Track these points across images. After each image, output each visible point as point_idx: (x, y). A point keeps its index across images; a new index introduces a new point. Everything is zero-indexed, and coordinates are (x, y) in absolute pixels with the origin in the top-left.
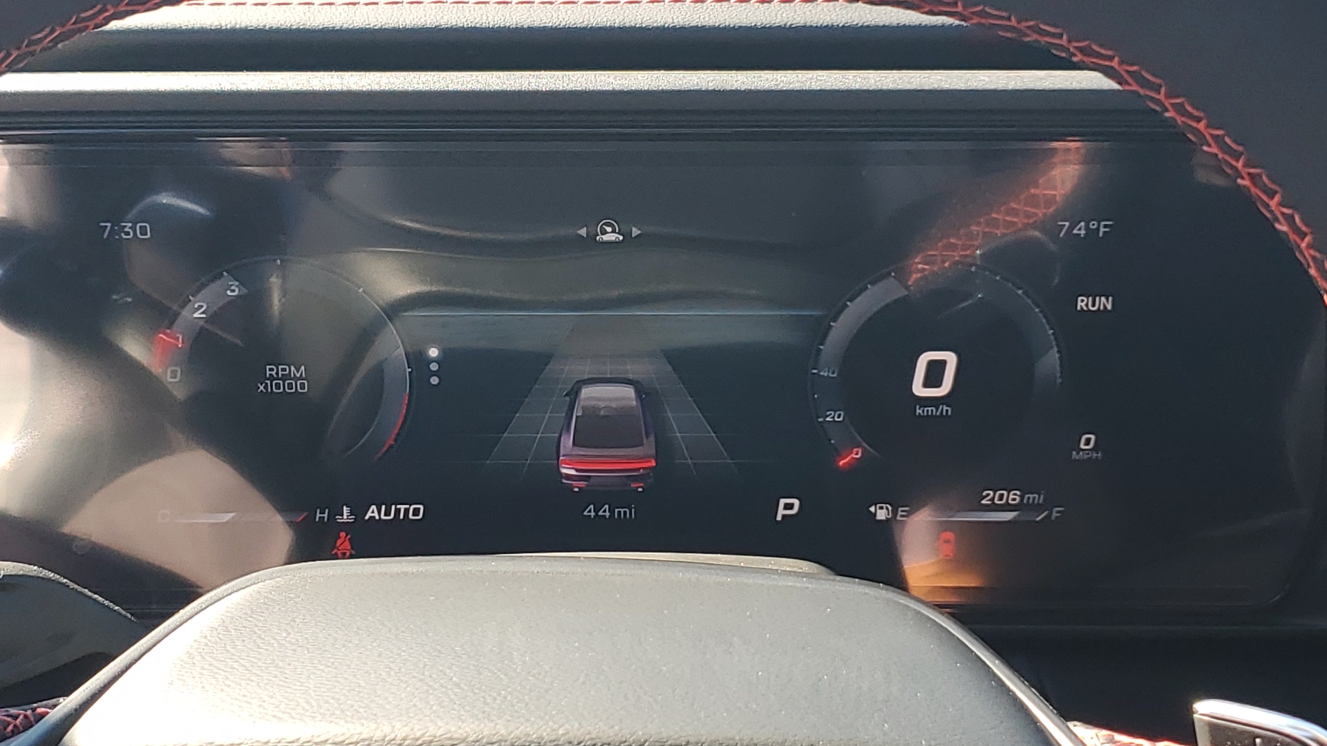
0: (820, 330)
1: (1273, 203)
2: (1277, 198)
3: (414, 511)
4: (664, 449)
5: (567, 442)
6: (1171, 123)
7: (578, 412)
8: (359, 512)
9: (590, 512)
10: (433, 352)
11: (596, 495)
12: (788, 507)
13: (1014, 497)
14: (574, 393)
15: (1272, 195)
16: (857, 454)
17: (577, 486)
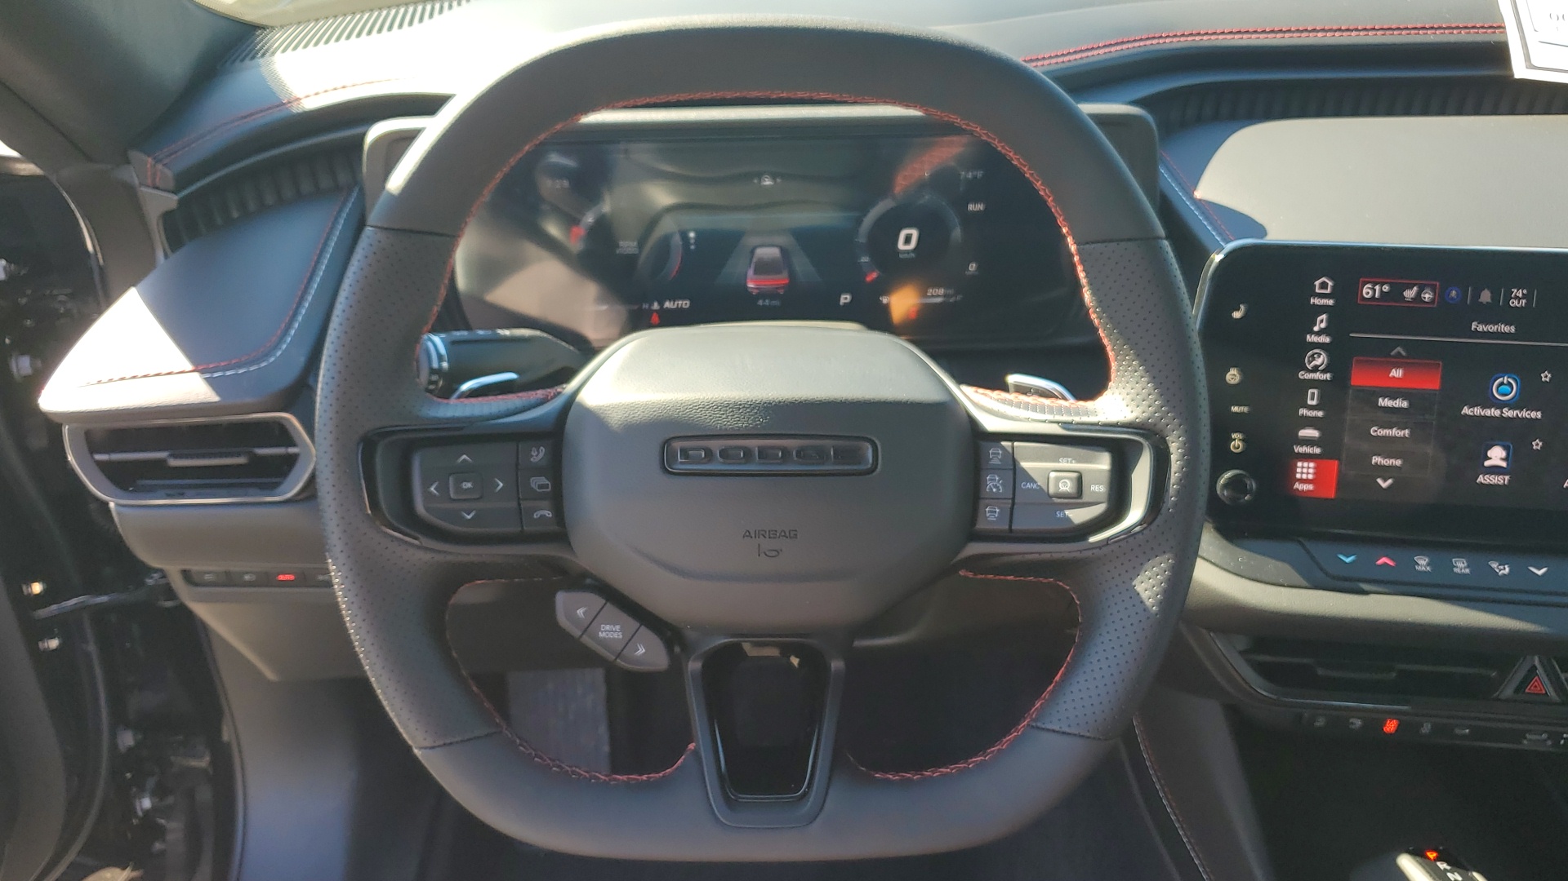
0: (859, 221)
1: (1038, 184)
2: (1040, 182)
3: (685, 304)
4: (792, 275)
5: (751, 272)
6: (1000, 153)
7: (754, 260)
8: (661, 304)
9: (760, 303)
10: (692, 235)
11: (762, 295)
12: (845, 298)
13: (942, 291)
14: (752, 252)
15: (1038, 181)
16: (875, 275)
17: (755, 292)
